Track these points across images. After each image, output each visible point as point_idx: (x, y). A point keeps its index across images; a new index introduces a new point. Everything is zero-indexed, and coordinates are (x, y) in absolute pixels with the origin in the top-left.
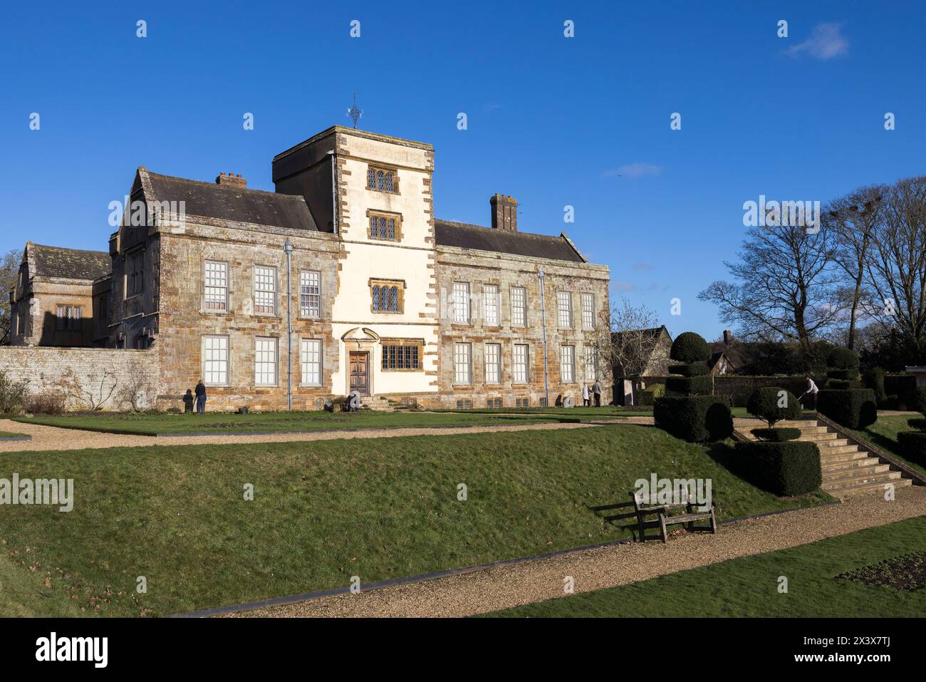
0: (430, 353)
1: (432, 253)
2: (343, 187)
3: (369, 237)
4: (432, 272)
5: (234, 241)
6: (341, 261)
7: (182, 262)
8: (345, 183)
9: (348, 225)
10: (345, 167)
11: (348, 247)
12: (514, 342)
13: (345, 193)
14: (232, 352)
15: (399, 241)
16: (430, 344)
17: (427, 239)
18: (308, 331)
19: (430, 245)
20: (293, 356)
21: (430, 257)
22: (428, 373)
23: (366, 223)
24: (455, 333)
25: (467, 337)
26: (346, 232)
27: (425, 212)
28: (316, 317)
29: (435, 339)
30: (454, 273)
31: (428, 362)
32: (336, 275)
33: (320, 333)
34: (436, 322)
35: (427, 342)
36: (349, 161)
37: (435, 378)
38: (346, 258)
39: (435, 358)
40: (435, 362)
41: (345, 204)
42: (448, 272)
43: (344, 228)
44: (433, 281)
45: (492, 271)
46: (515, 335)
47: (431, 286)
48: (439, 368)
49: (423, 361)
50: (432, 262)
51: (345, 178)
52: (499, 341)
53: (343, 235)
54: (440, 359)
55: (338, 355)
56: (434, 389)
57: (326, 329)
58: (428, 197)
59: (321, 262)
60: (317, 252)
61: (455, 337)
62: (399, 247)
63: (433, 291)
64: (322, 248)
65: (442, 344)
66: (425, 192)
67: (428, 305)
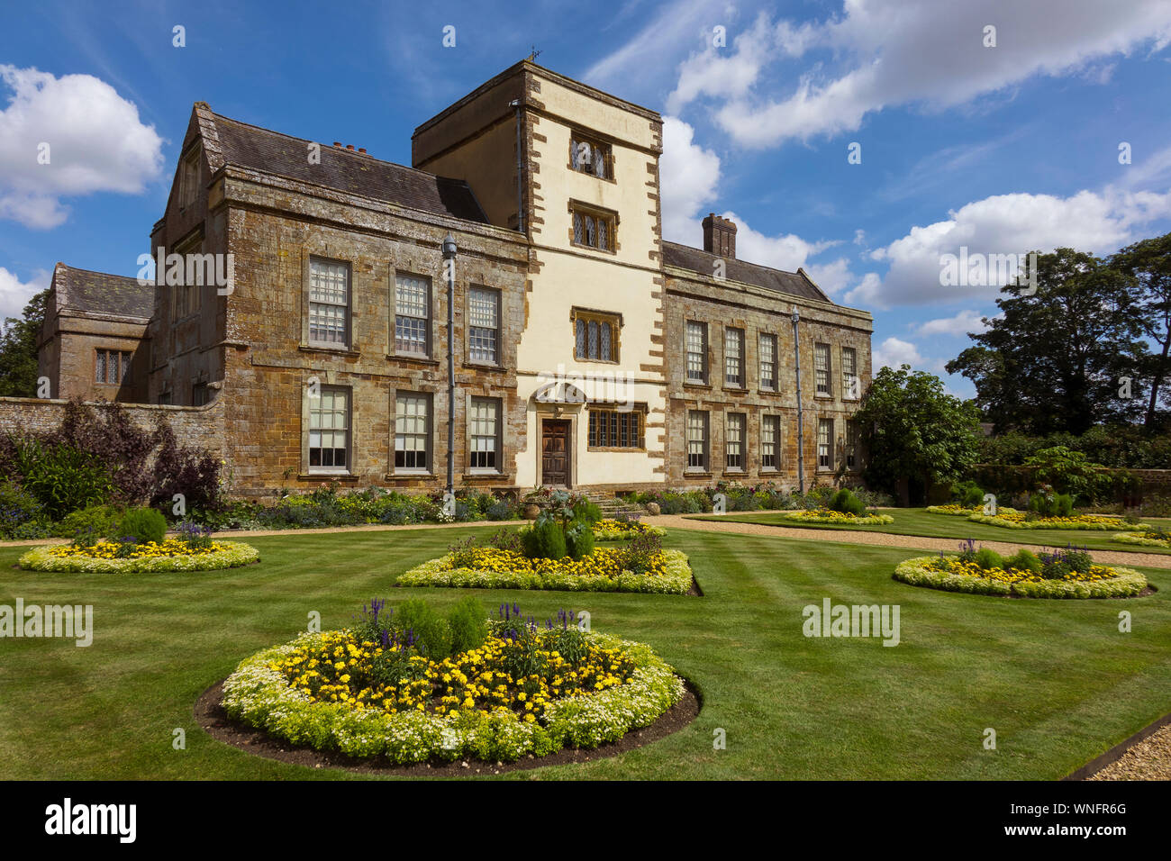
0: (654, 425)
1: (659, 276)
2: (534, 159)
3: (573, 244)
4: (658, 303)
5: (362, 230)
6: (531, 276)
7: (269, 257)
8: (537, 154)
9: (541, 221)
10: (537, 129)
11: (541, 256)
12: (763, 411)
13: (537, 171)
14: (356, 415)
15: (614, 253)
16: (655, 410)
17: (652, 254)
18: (480, 385)
19: (656, 264)
20: (456, 425)
21: (656, 281)
22: (653, 455)
23: (568, 220)
24: (688, 396)
25: (704, 402)
26: (538, 231)
27: (650, 213)
28: (491, 363)
29: (661, 403)
30: (687, 308)
31: (652, 437)
32: (523, 298)
33: (500, 388)
34: (663, 379)
35: (651, 408)
36: (542, 120)
37: (660, 462)
38: (538, 271)
39: (662, 431)
40: (661, 439)
41: (538, 186)
42: (680, 306)
43: (535, 225)
44: (660, 317)
45: (737, 309)
46: (764, 403)
47: (657, 324)
48: (666, 447)
49: (646, 436)
50: (658, 289)
51: (536, 145)
52: (744, 410)
53: (534, 235)
54: (667, 433)
55: (525, 424)
56: (661, 478)
57: (508, 383)
58: (653, 191)
59: (501, 276)
60: (494, 259)
61: (688, 401)
62: (614, 263)
63: (659, 332)
64: (504, 254)
65: (671, 411)
66: (649, 184)
67: (652, 353)
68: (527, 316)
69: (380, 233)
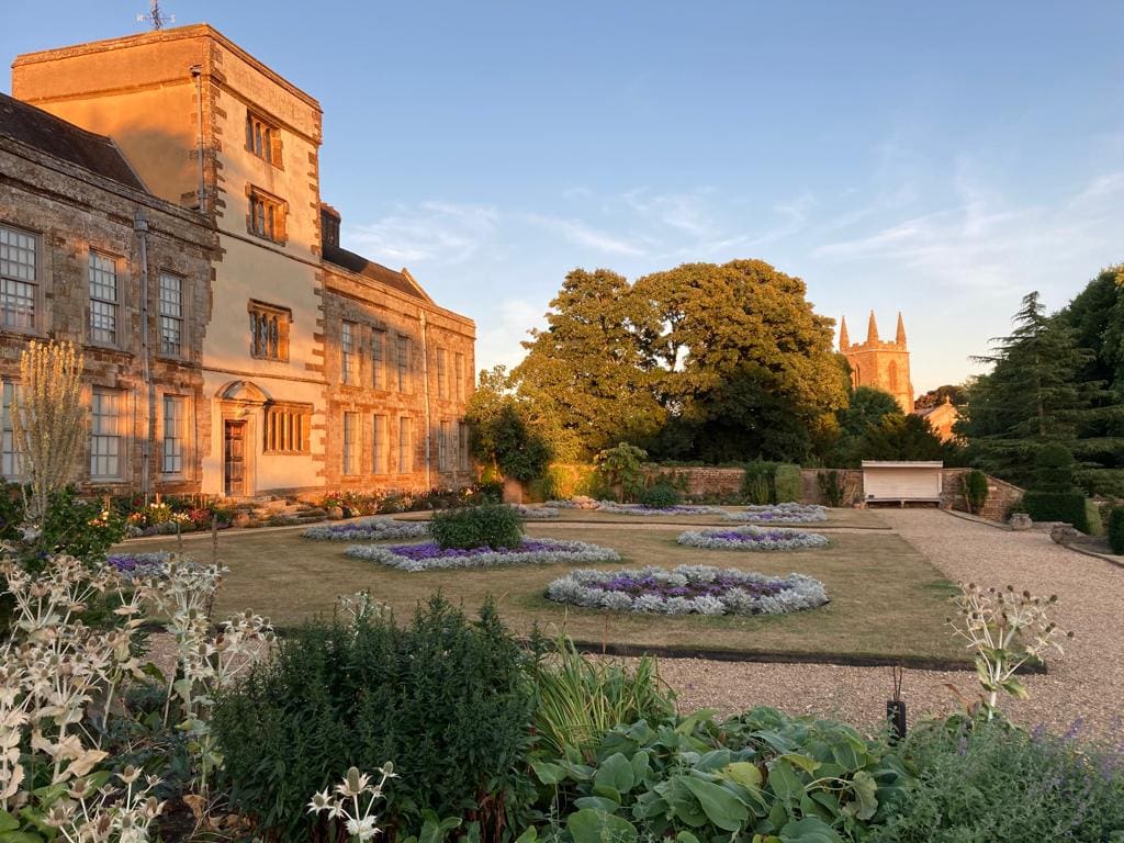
0: (317, 427)
1: (320, 271)
2: (217, 136)
3: (248, 231)
4: (319, 301)
5: (52, 195)
6: (214, 264)
8: (220, 131)
9: (223, 204)
10: (219, 104)
11: (225, 242)
12: (400, 414)
13: (219, 149)
15: (284, 247)
16: (318, 412)
17: (314, 249)
18: (170, 381)
19: (316, 260)
21: (317, 277)
22: (316, 458)
23: (245, 205)
24: (344, 398)
25: (355, 404)
26: (221, 215)
27: (311, 205)
29: (321, 404)
30: (343, 306)
31: (315, 439)
32: (208, 287)
33: (188, 385)
34: (323, 379)
35: (315, 409)
36: (224, 94)
37: (321, 465)
38: (220, 259)
39: (322, 433)
40: (322, 441)
41: (220, 166)
42: (336, 304)
43: (219, 208)
46: (401, 405)
47: (319, 322)
48: (326, 450)
49: (310, 439)
50: (319, 285)
53: (218, 219)
54: (327, 435)
55: (210, 425)
56: (321, 481)
57: (195, 381)
58: (314, 182)
59: (189, 261)
60: (183, 242)
61: (344, 403)
62: (284, 255)
63: (320, 331)
64: (190, 237)
65: (331, 412)
66: (310, 175)
67: (315, 352)
68: (211, 307)
69: (73, 201)
